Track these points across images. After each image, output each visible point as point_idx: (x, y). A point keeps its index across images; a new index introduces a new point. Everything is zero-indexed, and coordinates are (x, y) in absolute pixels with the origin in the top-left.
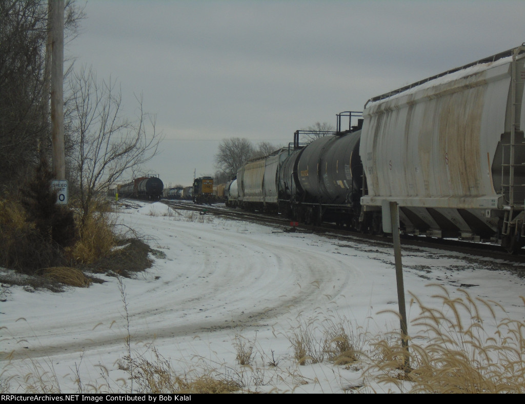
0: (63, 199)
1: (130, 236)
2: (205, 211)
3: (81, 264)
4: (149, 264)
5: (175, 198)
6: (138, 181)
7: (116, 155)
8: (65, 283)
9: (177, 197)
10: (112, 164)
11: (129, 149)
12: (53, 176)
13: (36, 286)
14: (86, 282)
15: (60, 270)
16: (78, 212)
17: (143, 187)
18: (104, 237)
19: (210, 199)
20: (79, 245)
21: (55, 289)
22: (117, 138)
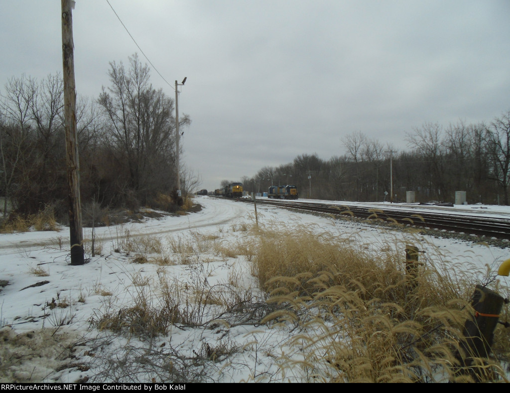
0: (180, 194)
1: (197, 203)
2: (217, 197)
3: (184, 210)
4: (201, 210)
5: (210, 194)
6: (201, 191)
7: (193, 184)
8: (181, 215)
9: (211, 194)
10: (192, 186)
11: (196, 183)
12: (177, 189)
13: (173, 215)
14: (186, 214)
15: (179, 212)
16: (183, 198)
17: (203, 192)
18: (190, 204)
19: (219, 194)
20: (184, 206)
21: (178, 216)
22: (193, 180)
